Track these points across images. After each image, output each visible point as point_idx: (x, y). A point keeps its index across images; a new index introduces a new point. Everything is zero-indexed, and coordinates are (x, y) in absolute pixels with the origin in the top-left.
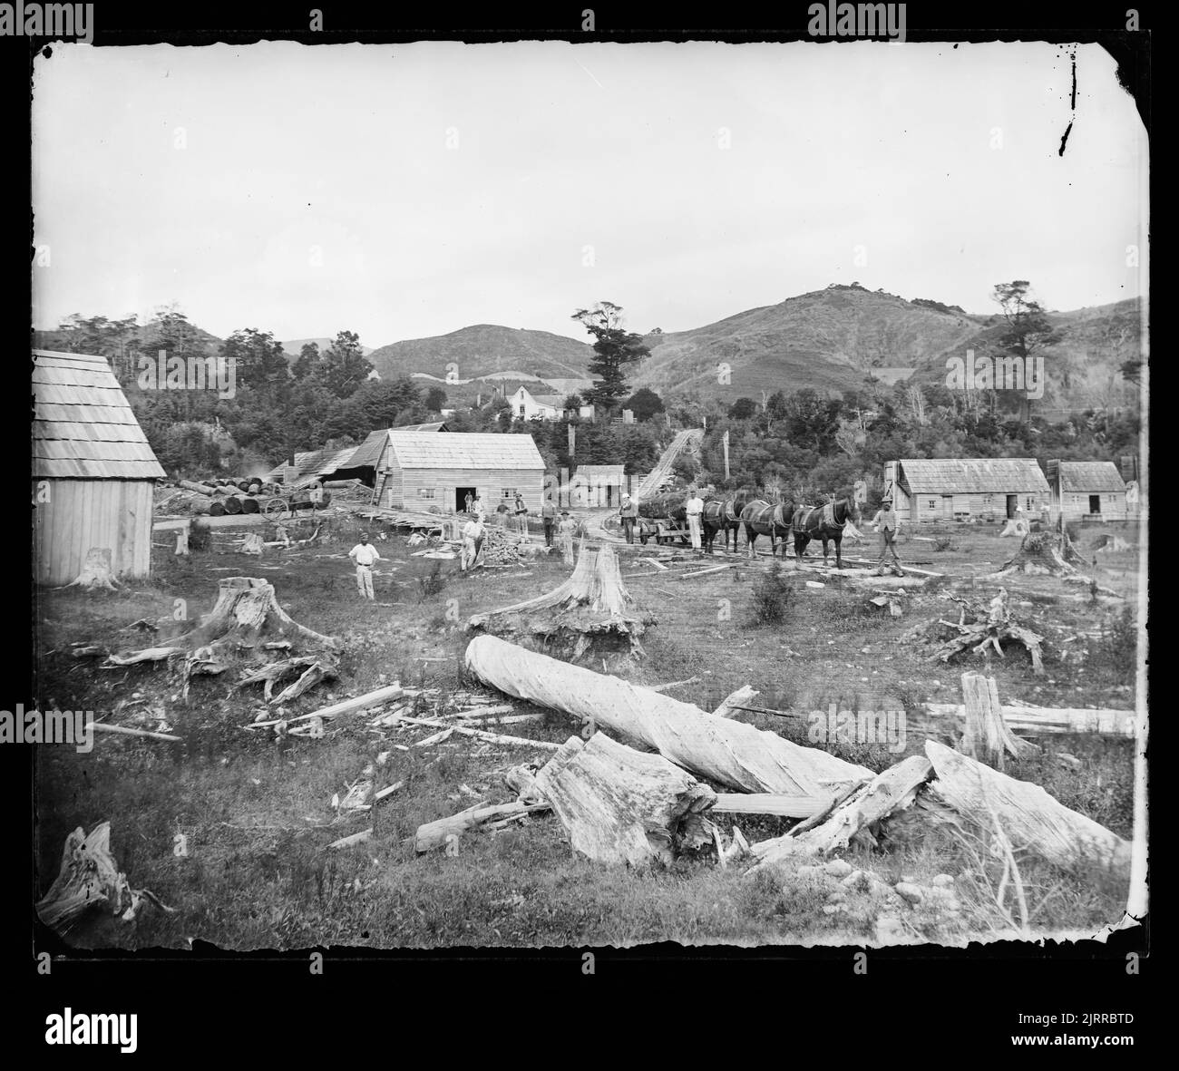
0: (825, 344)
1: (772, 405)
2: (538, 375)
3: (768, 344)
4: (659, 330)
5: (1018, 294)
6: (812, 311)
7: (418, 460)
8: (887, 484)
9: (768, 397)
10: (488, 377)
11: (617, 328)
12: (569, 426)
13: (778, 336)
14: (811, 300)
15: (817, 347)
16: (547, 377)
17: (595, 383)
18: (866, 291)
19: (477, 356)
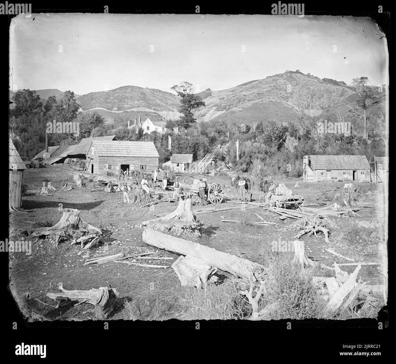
0: (283, 98)
1: (258, 128)
2: (155, 109)
3: (258, 98)
4: (209, 89)
5: (363, 83)
6: (278, 83)
7: (105, 153)
8: (304, 165)
9: (256, 125)
10: (131, 110)
11: (191, 93)
12: (169, 136)
13: (263, 94)
14: (278, 78)
15: (280, 100)
16: (158, 110)
17: (180, 117)
18: (302, 74)
19: (126, 100)
